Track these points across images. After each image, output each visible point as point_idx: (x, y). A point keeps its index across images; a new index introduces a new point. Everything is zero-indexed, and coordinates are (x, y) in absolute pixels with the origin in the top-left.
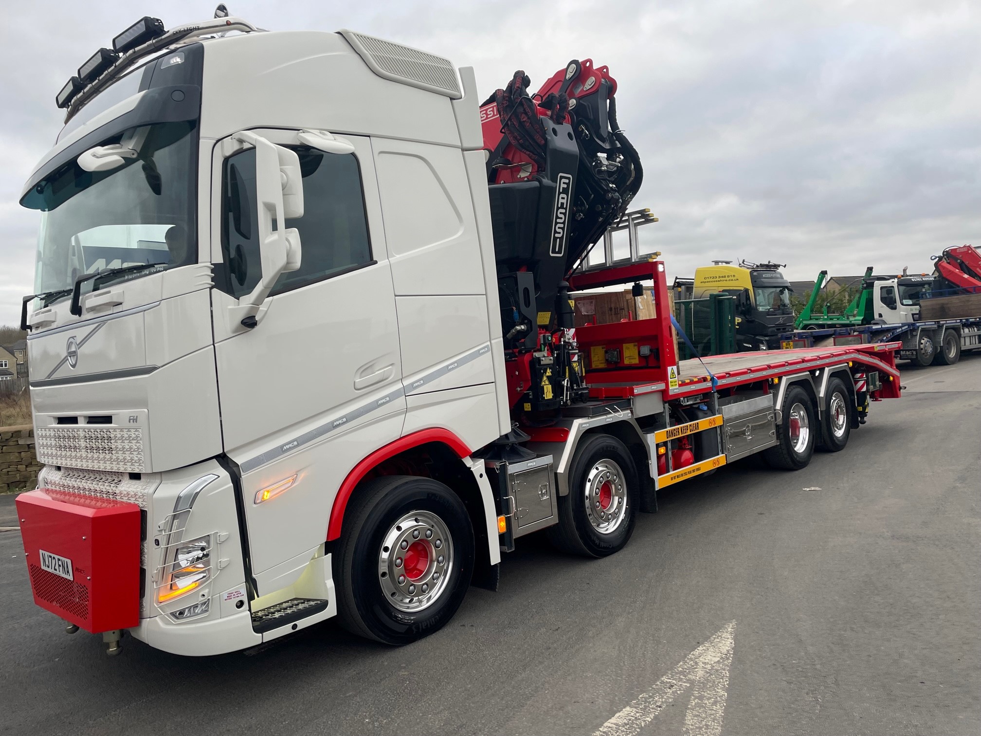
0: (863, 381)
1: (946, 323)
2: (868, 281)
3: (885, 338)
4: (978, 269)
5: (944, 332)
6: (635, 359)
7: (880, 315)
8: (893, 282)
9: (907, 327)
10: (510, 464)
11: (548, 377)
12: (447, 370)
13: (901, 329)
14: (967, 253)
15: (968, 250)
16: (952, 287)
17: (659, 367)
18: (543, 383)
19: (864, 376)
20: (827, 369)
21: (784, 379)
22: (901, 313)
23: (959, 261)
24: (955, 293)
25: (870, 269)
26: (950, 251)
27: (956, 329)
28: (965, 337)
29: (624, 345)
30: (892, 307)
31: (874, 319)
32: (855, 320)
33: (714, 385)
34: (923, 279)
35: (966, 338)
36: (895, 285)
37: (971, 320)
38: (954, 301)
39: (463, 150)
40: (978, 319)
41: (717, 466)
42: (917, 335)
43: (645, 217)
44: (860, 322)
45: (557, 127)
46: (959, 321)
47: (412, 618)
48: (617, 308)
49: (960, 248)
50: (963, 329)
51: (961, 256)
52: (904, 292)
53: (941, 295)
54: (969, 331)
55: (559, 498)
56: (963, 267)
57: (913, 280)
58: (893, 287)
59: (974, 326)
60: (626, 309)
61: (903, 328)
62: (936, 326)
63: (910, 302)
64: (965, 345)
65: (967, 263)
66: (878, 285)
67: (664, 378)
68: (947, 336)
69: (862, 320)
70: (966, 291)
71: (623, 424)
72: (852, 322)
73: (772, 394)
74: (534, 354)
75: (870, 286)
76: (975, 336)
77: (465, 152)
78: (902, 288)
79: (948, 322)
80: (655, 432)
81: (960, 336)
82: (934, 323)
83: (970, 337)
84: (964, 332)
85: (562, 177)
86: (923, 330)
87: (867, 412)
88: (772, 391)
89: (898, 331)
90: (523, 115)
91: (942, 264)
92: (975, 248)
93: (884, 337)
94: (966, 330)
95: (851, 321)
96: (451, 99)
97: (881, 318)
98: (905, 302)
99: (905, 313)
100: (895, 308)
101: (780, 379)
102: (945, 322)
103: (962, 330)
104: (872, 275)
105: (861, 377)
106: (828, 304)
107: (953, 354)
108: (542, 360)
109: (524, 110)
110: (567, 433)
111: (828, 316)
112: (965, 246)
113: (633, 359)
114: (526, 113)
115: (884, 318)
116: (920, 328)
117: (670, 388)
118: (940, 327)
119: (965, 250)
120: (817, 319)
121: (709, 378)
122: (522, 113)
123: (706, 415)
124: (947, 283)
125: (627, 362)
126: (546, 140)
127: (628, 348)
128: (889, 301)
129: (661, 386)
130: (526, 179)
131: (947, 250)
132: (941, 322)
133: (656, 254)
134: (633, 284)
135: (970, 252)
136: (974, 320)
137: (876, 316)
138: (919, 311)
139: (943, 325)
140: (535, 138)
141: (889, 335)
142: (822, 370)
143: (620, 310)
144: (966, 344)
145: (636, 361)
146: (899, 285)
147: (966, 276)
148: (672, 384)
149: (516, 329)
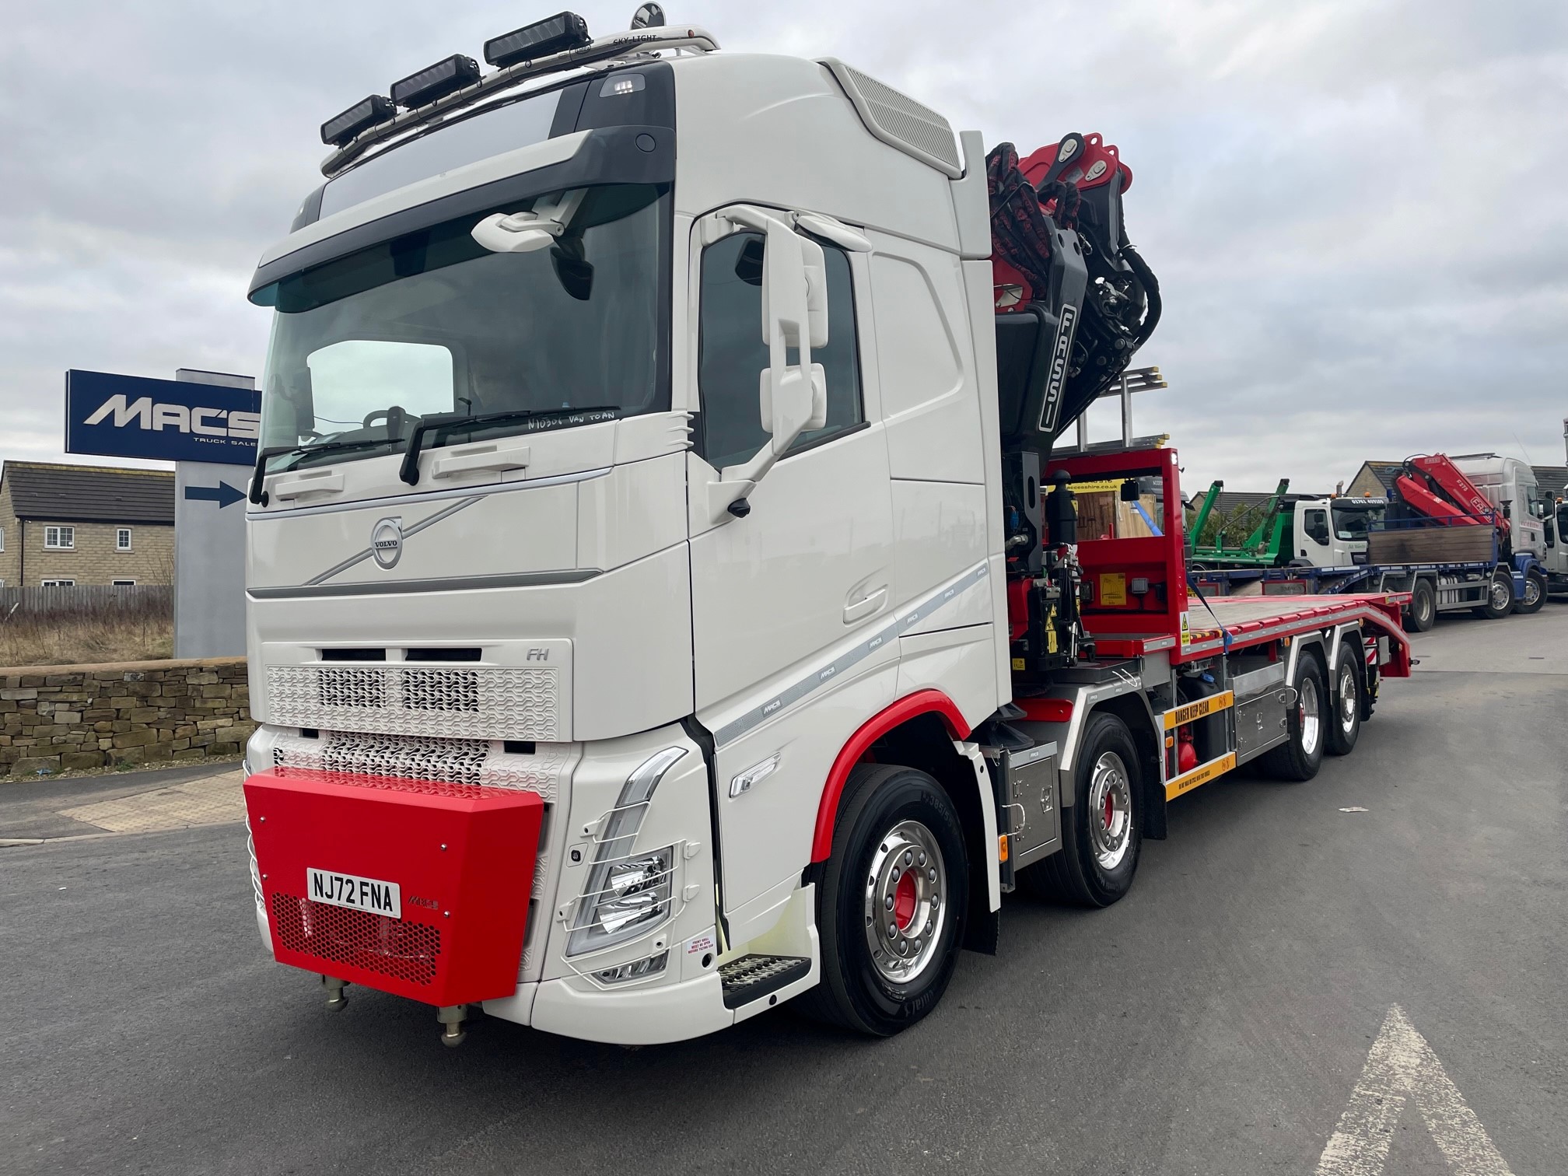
0: (1373, 649)
1: (1418, 569)
2: (1286, 501)
3: (1337, 587)
4: (1455, 490)
5: (1414, 585)
6: (1121, 597)
7: (1304, 553)
8: (1324, 503)
9: (1366, 572)
10: (1013, 752)
12: (941, 600)
13: (1358, 575)
14: (1438, 466)
15: (1442, 461)
16: (1415, 516)
17: (1166, 612)
18: (1048, 628)
19: (1375, 642)
20: (1338, 628)
21: (1296, 639)
22: (1336, 550)
23: (1427, 477)
24: (1420, 525)
25: (1285, 483)
26: (1414, 461)
27: (1431, 579)
28: (1441, 591)
29: (1101, 575)
30: (1322, 541)
31: (1293, 558)
32: (1265, 558)
33: (1227, 644)
34: (1369, 501)
35: (1443, 593)
36: (1328, 509)
37: (1450, 566)
38: (1419, 536)
39: (963, 258)
40: (1459, 566)
41: (1227, 770)
42: (1379, 585)
43: (1149, 379)
44: (1273, 561)
45: (1062, 232)
46: (1434, 567)
47: (903, 992)
49: (1429, 457)
50: (1439, 579)
51: (1430, 470)
52: (1341, 520)
53: (1398, 526)
54: (1448, 583)
56: (1433, 486)
57: (1354, 502)
58: (1324, 511)
59: (1454, 576)
60: (1098, 521)
61: (1362, 573)
62: (1404, 573)
63: (1349, 535)
64: (1441, 603)
65: (1439, 480)
66: (1301, 506)
67: (1173, 628)
68: (1419, 590)
69: (1276, 559)
70: (1438, 523)
71: (1132, 697)
72: (1260, 561)
73: (1282, 663)
74: (1035, 581)
75: (1290, 507)
76: (1454, 590)
77: (964, 262)
78: (1337, 513)
79: (1420, 567)
80: (1165, 712)
81: (1435, 588)
82: (1401, 568)
83: (1448, 590)
84: (1440, 584)
85: (1066, 311)
86: (1388, 578)
87: (1377, 697)
88: (1282, 657)
89: (1355, 577)
90: (1022, 211)
91: (1403, 480)
92: (1450, 458)
93: (1335, 586)
94: (1444, 581)
95: (1257, 560)
96: (949, 179)
97: (1304, 558)
98: (1342, 534)
99: (1342, 551)
100: (1326, 543)
101: (1291, 638)
102: (1416, 567)
103: (1438, 581)
104: (1287, 492)
105: (1370, 642)
106: (1224, 532)
107: (1425, 615)
109: (1023, 203)
110: (1069, 708)
111: (1222, 551)
112: (1436, 456)
113: (1116, 597)
114: (1025, 209)
115: (1309, 557)
116: (1384, 575)
117: (1182, 646)
118: (1410, 574)
119: (1437, 461)
120: (1204, 554)
121: (1221, 632)
122: (1021, 208)
123: (1213, 690)
124: (1408, 508)
125: (1105, 601)
126: (1051, 251)
127: (1107, 581)
128: (1319, 534)
129: (1168, 642)
130: (1011, 310)
131: (1409, 460)
132: (1412, 567)
133: (1164, 437)
134: (1122, 481)
135: (1444, 464)
136: (1454, 566)
137: (1297, 554)
138: (1367, 549)
139: (1414, 571)
140: (1037, 247)
141: (1343, 583)
142: (1332, 628)
143: (1088, 521)
144: (1443, 602)
145: (1122, 601)
146: (1333, 508)
147: (1438, 500)
148: (1185, 639)
149: (1015, 541)
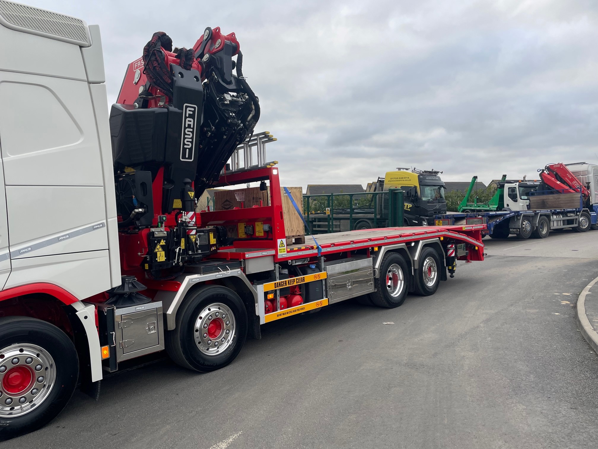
0: (453, 250)
1: (541, 212)
2: (501, 184)
3: (498, 220)
4: (566, 178)
5: (538, 219)
6: (262, 233)
7: (508, 205)
8: (516, 185)
9: (513, 214)
10: (117, 308)
11: (162, 246)
12: (58, 240)
13: (509, 215)
14: (559, 168)
15: (561, 166)
16: (549, 189)
17: (272, 239)
18: (157, 250)
19: (454, 246)
20: (421, 242)
21: (383, 248)
22: (520, 204)
23: (555, 173)
24: (552, 193)
25: (505, 176)
26: (549, 166)
27: (548, 216)
28: (553, 221)
29: (256, 223)
30: (515, 200)
31: (503, 207)
32: (493, 208)
33: (319, 252)
34: (535, 183)
35: (555, 222)
36: (517, 187)
37: (557, 210)
38: (550, 198)
39: (89, 83)
40: (563, 210)
41: (320, 307)
42: (520, 219)
43: (267, 138)
44: (496, 209)
45: (183, 71)
46: (550, 211)
47: (8, 422)
48: (257, 198)
49: (556, 164)
50: (553, 216)
51: (556, 170)
52: (523, 191)
53: (543, 194)
54: (557, 217)
55: (167, 332)
56: (557, 177)
57: (528, 184)
58: (515, 188)
59: (560, 214)
60: (262, 199)
61: (511, 214)
62: (533, 214)
63: (526, 198)
64: (553, 226)
65: (559, 174)
66: (507, 186)
67: (274, 246)
68: (541, 220)
70: (558, 192)
71: (234, 279)
73: (372, 258)
74: (151, 229)
75: (502, 187)
76: (560, 220)
77: (91, 85)
78: (522, 189)
79: (541, 211)
80: (264, 284)
81: (550, 220)
82: (532, 212)
83: (557, 221)
84: (553, 218)
85: (187, 107)
86: (524, 216)
87: (455, 270)
88: (372, 256)
89: (507, 216)
90: (155, 62)
91: (544, 174)
92: (565, 165)
94: (555, 217)
95: (490, 208)
96: (81, 47)
97: (508, 207)
98: (523, 197)
100: (516, 201)
101: (380, 247)
102: (540, 211)
103: (552, 217)
104: (506, 179)
105: (451, 247)
106: (477, 197)
107: (545, 232)
108: (156, 234)
109: (156, 58)
110: (179, 285)
111: (477, 205)
112: (558, 164)
113: (260, 233)
114: (157, 61)
115: (510, 207)
116: (522, 215)
117: (279, 254)
118: (536, 214)
119: (559, 166)
120: (471, 206)
121: (315, 247)
122: (155, 60)
123: (314, 271)
124: (547, 186)
125: (257, 234)
126: (172, 80)
127: (258, 225)
128: (513, 197)
129: (273, 252)
130: (162, 106)
131: (547, 166)
132: (537, 211)
135: (561, 167)
136: (560, 210)
137: (505, 206)
138: (529, 204)
139: (538, 213)
140: (163, 78)
141: (501, 219)
142: (417, 242)
144: (554, 225)
145: (262, 234)
146: (519, 186)
147: (558, 182)
148: (280, 251)
149: (135, 212)
